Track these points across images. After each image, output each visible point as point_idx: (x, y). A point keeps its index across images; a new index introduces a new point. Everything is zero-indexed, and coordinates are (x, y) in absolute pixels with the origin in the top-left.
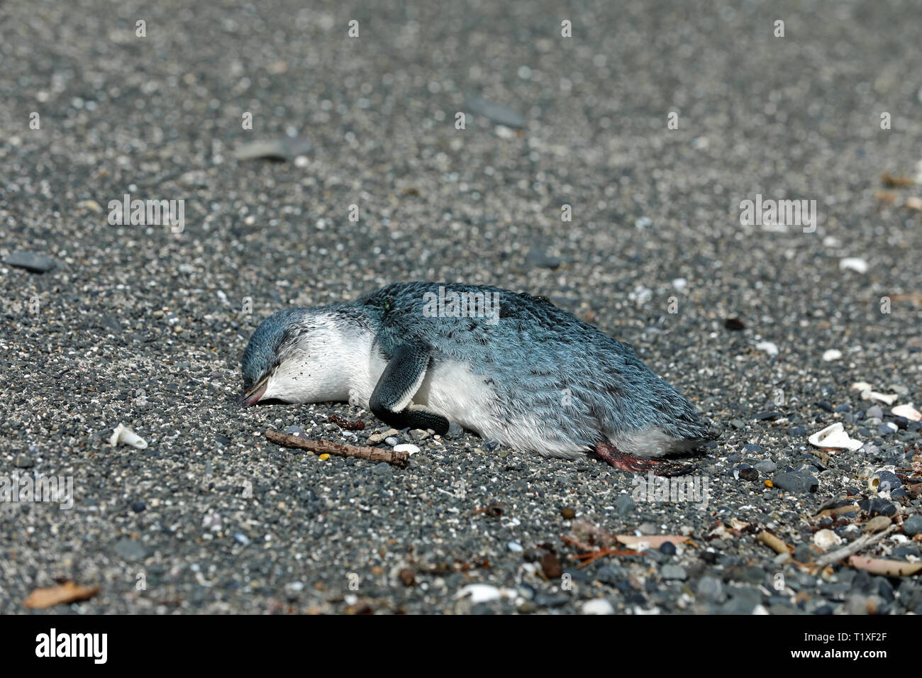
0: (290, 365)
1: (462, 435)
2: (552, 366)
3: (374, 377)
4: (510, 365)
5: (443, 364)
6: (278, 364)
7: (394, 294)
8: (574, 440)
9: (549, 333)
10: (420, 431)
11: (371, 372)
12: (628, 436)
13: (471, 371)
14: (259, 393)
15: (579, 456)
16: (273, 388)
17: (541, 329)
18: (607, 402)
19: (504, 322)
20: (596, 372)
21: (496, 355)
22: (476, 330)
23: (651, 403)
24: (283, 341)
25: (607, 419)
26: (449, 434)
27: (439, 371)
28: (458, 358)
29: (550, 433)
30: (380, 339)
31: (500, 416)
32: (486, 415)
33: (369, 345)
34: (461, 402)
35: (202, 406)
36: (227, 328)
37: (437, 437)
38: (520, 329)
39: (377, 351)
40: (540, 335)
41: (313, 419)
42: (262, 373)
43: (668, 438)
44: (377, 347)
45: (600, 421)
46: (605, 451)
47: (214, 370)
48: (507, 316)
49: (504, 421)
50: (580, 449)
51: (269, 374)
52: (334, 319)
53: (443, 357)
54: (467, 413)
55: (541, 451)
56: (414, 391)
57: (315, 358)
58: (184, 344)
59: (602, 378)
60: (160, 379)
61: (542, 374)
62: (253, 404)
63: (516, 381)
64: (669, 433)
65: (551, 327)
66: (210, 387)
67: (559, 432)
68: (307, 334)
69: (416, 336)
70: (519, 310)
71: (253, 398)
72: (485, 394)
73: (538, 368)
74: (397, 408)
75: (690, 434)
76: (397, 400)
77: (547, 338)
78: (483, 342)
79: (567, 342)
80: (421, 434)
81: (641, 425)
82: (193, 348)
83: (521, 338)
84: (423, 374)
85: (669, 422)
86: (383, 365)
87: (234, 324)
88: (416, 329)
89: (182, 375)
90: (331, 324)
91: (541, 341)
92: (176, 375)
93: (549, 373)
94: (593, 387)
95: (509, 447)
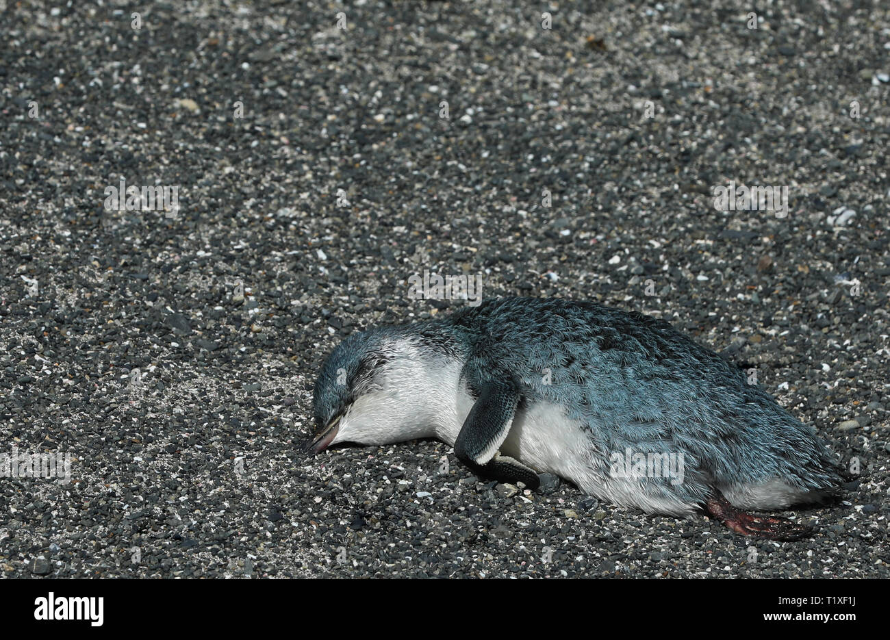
0: (364, 403)
1: (557, 489)
2: (657, 414)
3: (460, 415)
4: (610, 409)
5: (536, 406)
6: (351, 401)
7: (487, 314)
8: (680, 497)
9: (656, 369)
10: (507, 486)
11: (458, 408)
12: (746, 488)
13: (567, 415)
14: (329, 436)
15: (688, 514)
16: (345, 430)
17: (648, 364)
18: (719, 453)
19: (606, 355)
20: (707, 418)
21: (594, 396)
22: (573, 366)
23: (773, 450)
24: (358, 373)
25: (720, 471)
26: (541, 488)
27: (532, 414)
28: (551, 399)
29: (654, 489)
30: (468, 372)
31: (598, 469)
32: (582, 466)
33: (456, 376)
34: (556, 450)
35: (264, 455)
36: (316, 317)
37: (527, 492)
38: (623, 364)
39: (464, 385)
40: (646, 372)
41: (387, 473)
42: (333, 411)
43: (791, 490)
44: (465, 380)
45: (711, 473)
46: (717, 509)
47: (287, 392)
48: (610, 347)
49: (602, 475)
50: (688, 507)
51: (342, 413)
52: (417, 345)
53: (536, 396)
54: (561, 463)
55: (644, 508)
56: (500, 440)
57: (394, 395)
58: (260, 351)
59: (713, 424)
60: (222, 412)
61: (646, 422)
62: (322, 451)
63: (614, 428)
64: (792, 485)
65: (660, 360)
66: (277, 423)
67: (664, 489)
68: (385, 366)
69: (506, 371)
70: (624, 339)
71: (321, 444)
72: (582, 443)
73: (640, 414)
74: (483, 460)
75: (816, 485)
76: (482, 449)
77: (654, 376)
78: (581, 381)
79: (676, 380)
80: (509, 490)
81: (759, 476)
82: (269, 355)
83: (624, 376)
84: (511, 422)
85: (792, 471)
86: (470, 403)
87: (325, 312)
88: (506, 363)
89: (249, 403)
90: (413, 352)
91: (647, 380)
92: (241, 405)
93: (653, 421)
94: (704, 437)
95: (609, 502)
